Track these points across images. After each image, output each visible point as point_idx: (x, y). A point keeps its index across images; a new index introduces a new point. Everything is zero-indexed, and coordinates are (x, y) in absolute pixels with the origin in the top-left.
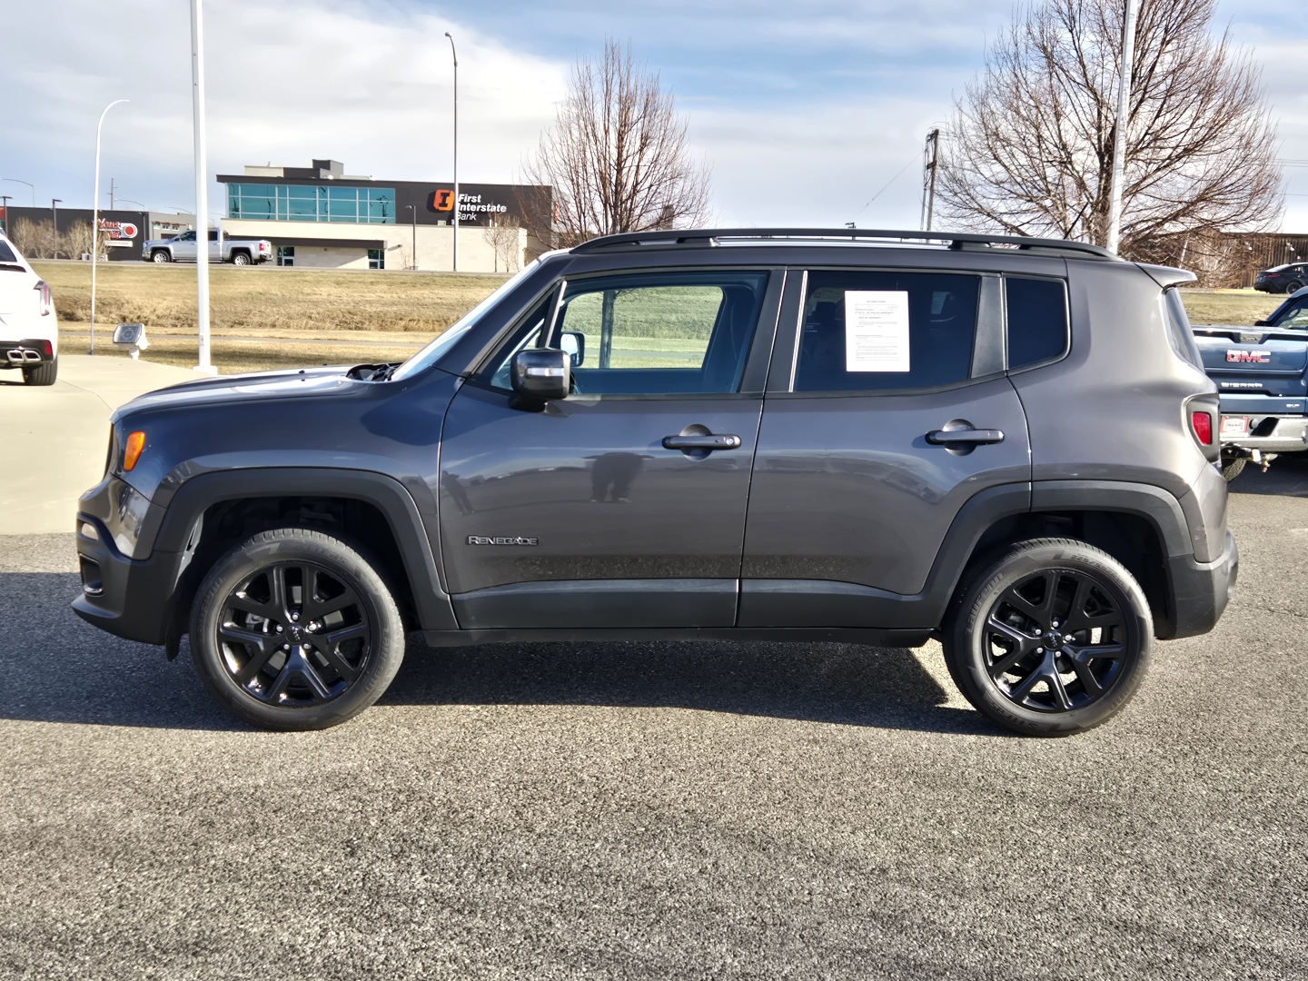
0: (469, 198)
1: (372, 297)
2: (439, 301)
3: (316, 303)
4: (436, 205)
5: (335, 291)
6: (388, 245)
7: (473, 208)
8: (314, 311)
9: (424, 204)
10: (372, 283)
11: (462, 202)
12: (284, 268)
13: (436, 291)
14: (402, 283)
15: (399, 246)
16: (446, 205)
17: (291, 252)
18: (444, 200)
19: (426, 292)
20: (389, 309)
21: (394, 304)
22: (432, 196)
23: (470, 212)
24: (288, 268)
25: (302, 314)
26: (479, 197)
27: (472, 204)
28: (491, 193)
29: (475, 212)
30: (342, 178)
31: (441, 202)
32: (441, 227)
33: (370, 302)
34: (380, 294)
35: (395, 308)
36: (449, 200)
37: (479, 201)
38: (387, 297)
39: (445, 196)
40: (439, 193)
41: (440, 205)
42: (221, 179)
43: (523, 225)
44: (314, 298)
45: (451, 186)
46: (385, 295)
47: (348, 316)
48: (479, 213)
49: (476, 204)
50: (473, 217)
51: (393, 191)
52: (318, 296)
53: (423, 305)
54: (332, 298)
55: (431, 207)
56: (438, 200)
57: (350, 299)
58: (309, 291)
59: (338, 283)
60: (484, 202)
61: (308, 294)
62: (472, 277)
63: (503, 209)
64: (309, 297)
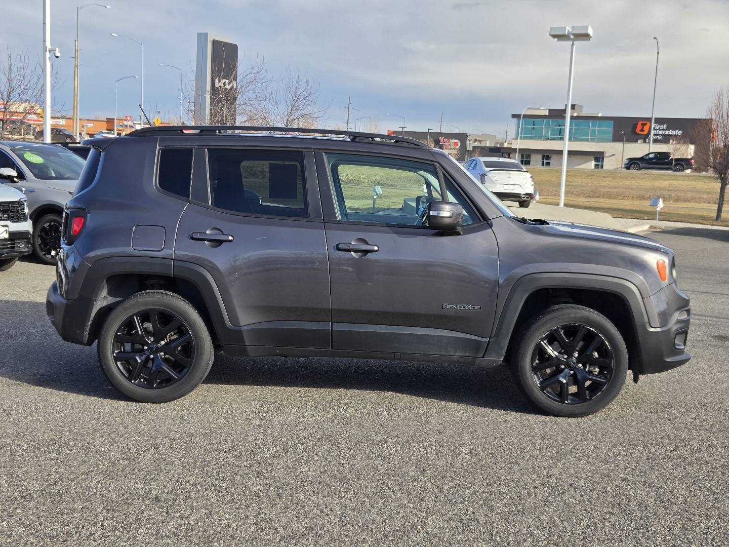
0: (659, 126)
1: (605, 184)
2: (640, 187)
3: (575, 187)
4: (638, 131)
5: (585, 180)
6: (606, 155)
7: (660, 132)
8: (575, 190)
9: (630, 130)
10: (604, 177)
11: (655, 129)
12: (545, 167)
13: (638, 182)
14: (620, 177)
15: (613, 155)
16: (644, 131)
17: (548, 158)
18: (643, 128)
19: (633, 182)
20: (613, 190)
21: (616, 188)
22: (635, 126)
23: (659, 135)
24: (548, 168)
25: (569, 192)
26: (665, 125)
27: (660, 130)
28: (673, 123)
29: (662, 135)
30: (581, 115)
31: (641, 129)
32: (640, 144)
33: (604, 187)
34: (608, 183)
35: (616, 190)
36: (646, 128)
37: (665, 128)
38: (612, 184)
39: (644, 125)
40: (640, 123)
41: (640, 131)
42: (514, 116)
43: (691, 143)
44: (574, 183)
45: (649, 120)
46: (611, 183)
47: (592, 193)
48: (664, 135)
49: (663, 130)
50: (660, 138)
51: (612, 122)
52: (576, 183)
53: (631, 189)
54: (583, 184)
55: (634, 131)
56: (639, 127)
57: (592, 185)
58: (571, 180)
59: (586, 177)
60: (668, 129)
61: (571, 182)
62: (659, 175)
63: (680, 133)
64: (572, 183)
